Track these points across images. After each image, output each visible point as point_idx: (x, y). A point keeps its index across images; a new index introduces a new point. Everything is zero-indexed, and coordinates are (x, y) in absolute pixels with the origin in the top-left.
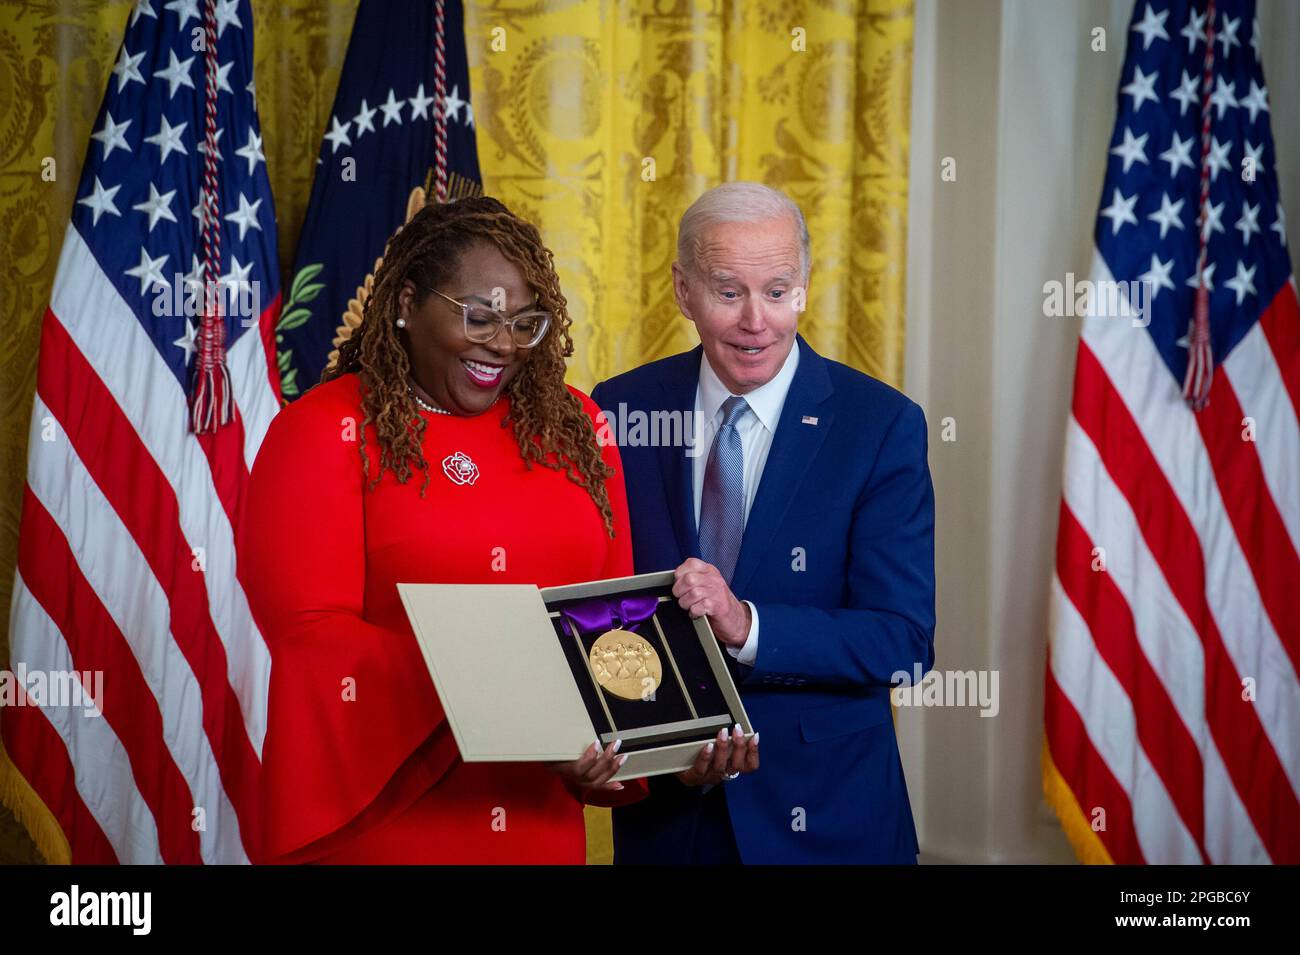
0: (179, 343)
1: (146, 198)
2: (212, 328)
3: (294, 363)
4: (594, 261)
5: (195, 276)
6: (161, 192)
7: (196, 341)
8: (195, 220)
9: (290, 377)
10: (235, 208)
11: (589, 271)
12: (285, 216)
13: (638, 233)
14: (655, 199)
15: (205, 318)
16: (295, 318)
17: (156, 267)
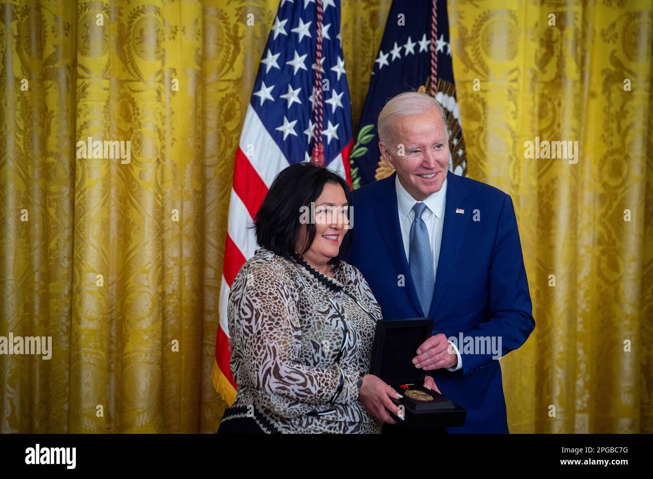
1: (286, 92)
2: (318, 156)
3: (359, 174)
4: (513, 123)
5: (310, 131)
6: (294, 89)
8: (310, 103)
9: (357, 181)
10: (330, 97)
11: (510, 129)
12: (357, 100)
13: (536, 109)
14: (546, 92)
15: (315, 152)
16: (360, 152)
17: (291, 126)
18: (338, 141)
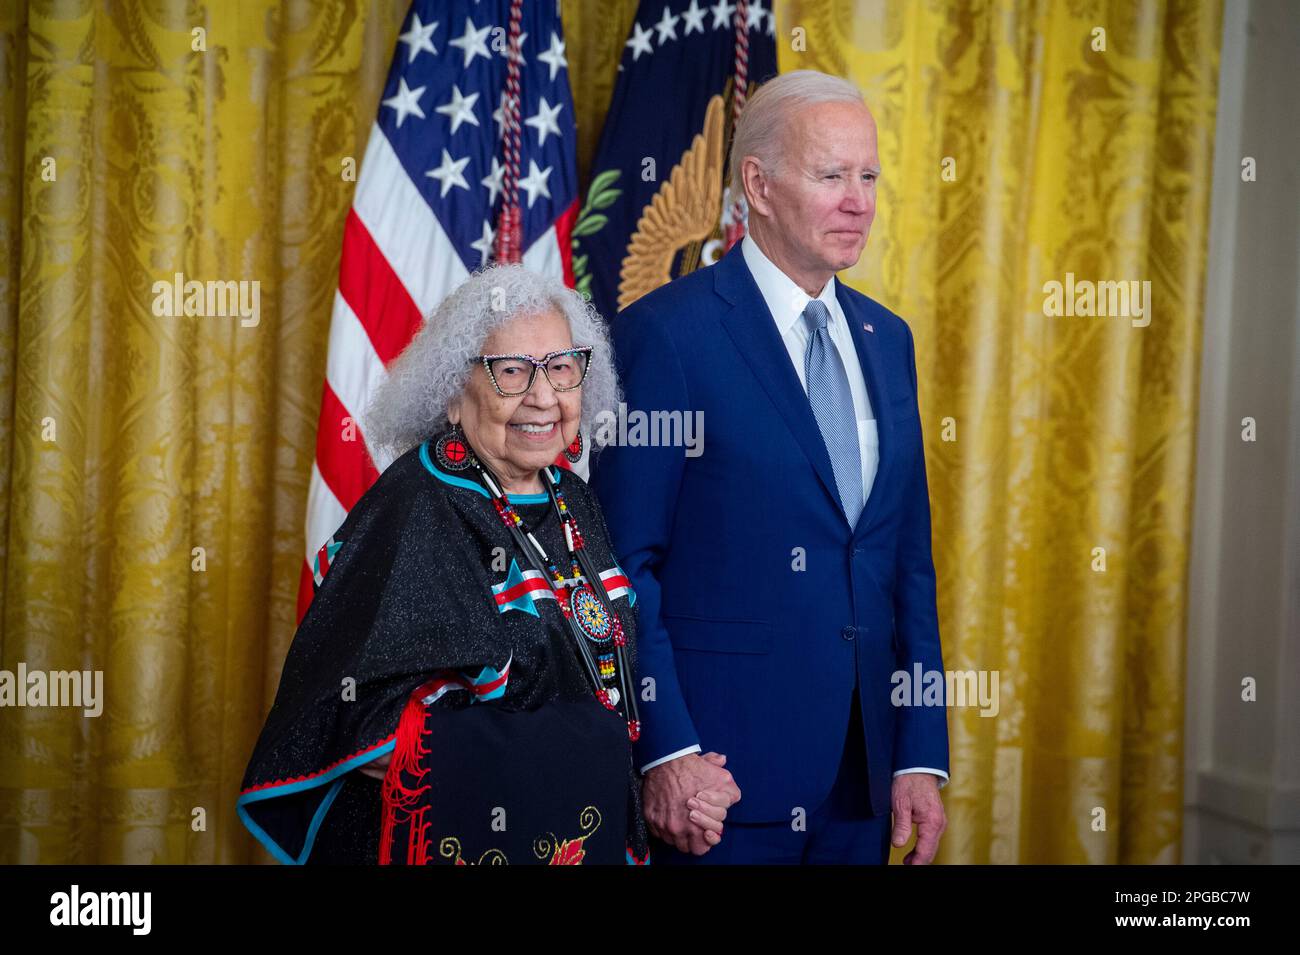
0: (477, 245)
1: (449, 100)
2: (509, 231)
3: (588, 268)
4: (891, 175)
5: (494, 179)
6: (465, 94)
7: (494, 245)
8: (496, 124)
9: (584, 282)
10: (536, 112)
11: (886, 185)
12: (585, 121)
13: (938, 147)
14: (957, 113)
15: (503, 221)
16: (591, 224)
17: (456, 170)
18: (550, 203)
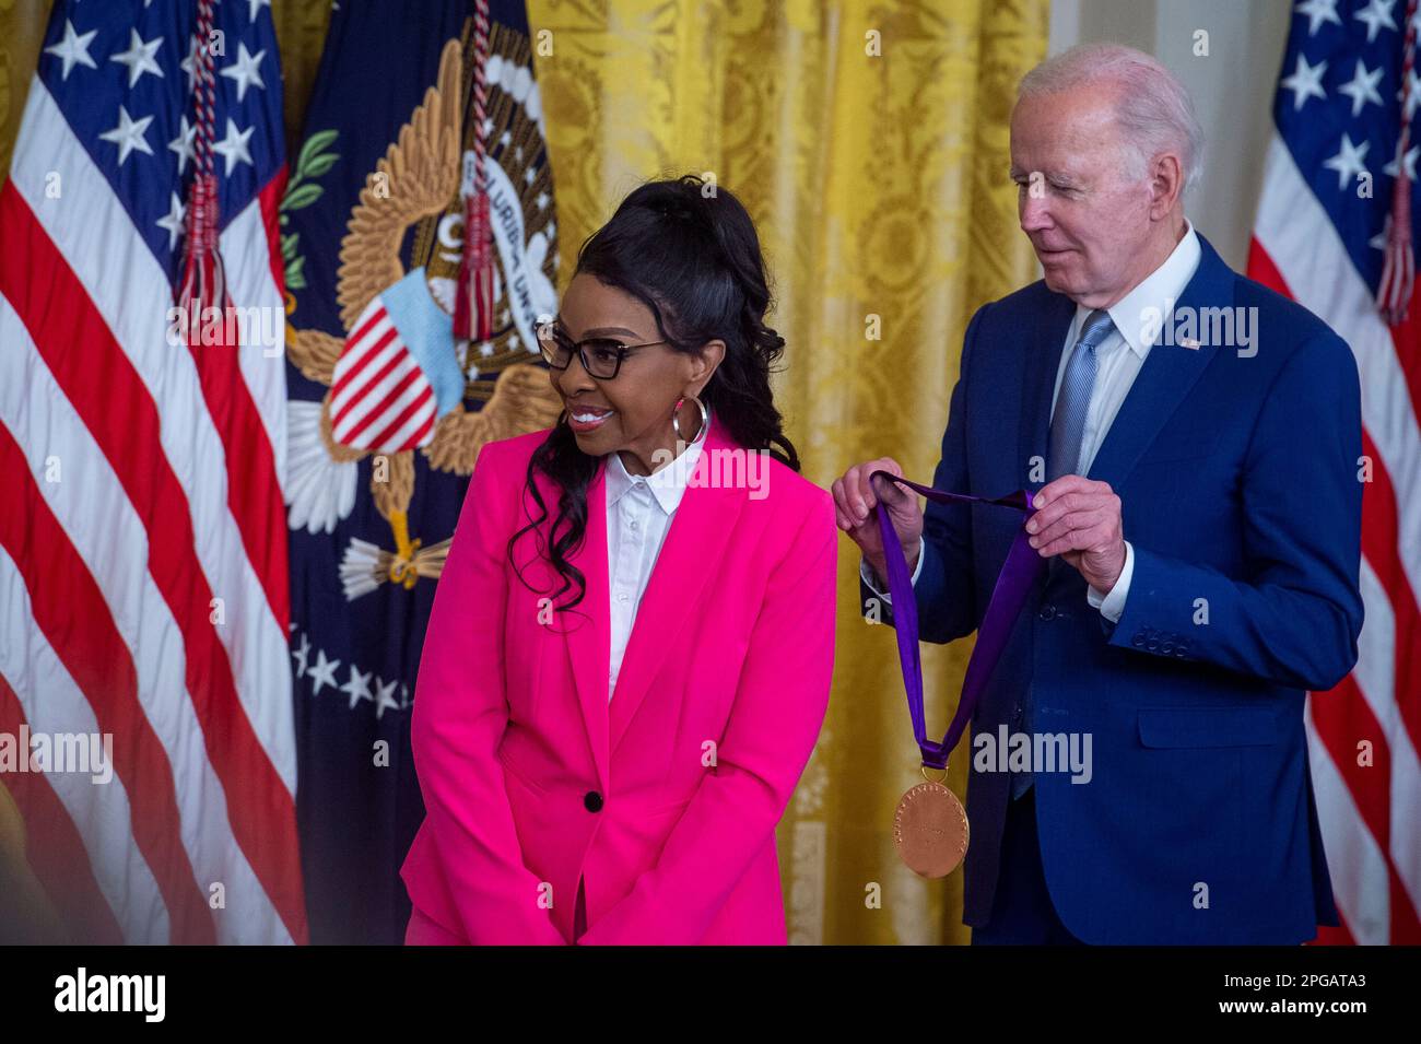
0: (163, 223)
1: (127, 47)
2: (203, 205)
3: (301, 249)
4: (664, 133)
5: (183, 142)
6: (145, 40)
7: (184, 221)
8: (185, 75)
9: (295, 267)
10: (234, 61)
11: (658, 146)
12: (293, 72)
13: (718, 100)
14: (739, 59)
15: (195, 193)
16: (302, 195)
17: (137, 131)
18: (252, 170)
